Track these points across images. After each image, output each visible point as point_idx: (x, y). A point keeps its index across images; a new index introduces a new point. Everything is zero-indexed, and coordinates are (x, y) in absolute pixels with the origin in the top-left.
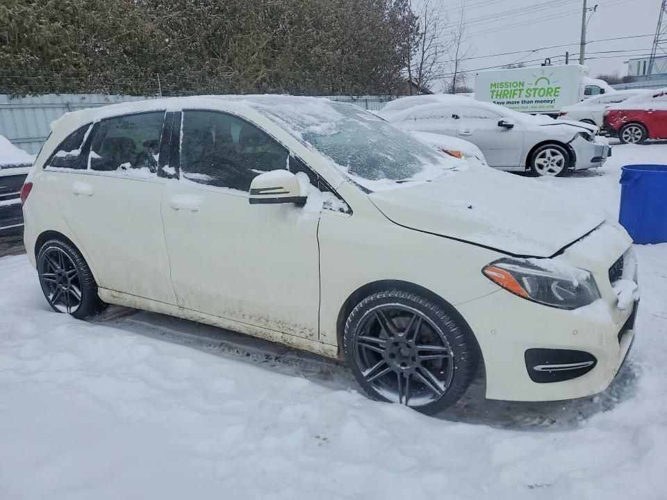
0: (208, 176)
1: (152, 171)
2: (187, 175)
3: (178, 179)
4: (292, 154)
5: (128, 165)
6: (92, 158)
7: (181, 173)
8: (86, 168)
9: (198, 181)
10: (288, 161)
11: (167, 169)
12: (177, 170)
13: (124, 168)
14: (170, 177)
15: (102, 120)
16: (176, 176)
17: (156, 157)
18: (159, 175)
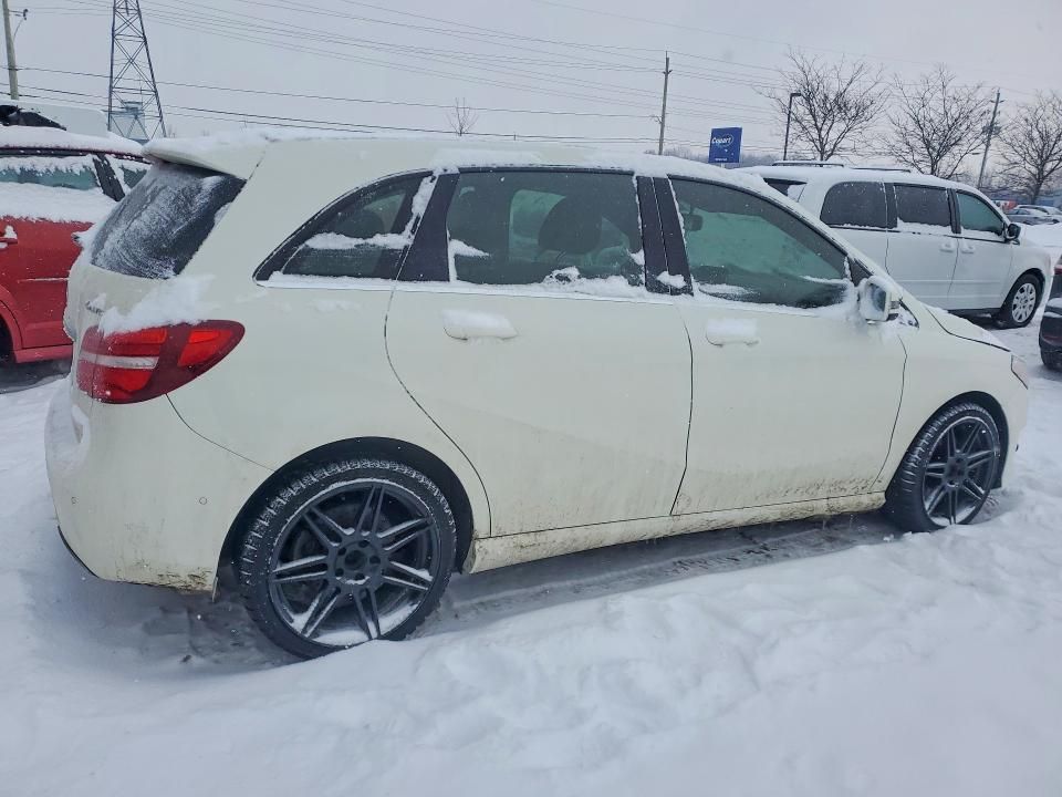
0: (741, 288)
1: (633, 283)
2: (705, 288)
3: (692, 294)
4: (850, 255)
5: (573, 272)
6: (456, 256)
7: (696, 286)
8: (446, 278)
9: (726, 297)
10: (847, 265)
11: (665, 277)
12: (687, 279)
13: (560, 278)
14: (675, 292)
15: (463, 171)
16: (688, 290)
17: (639, 258)
18: (650, 289)
